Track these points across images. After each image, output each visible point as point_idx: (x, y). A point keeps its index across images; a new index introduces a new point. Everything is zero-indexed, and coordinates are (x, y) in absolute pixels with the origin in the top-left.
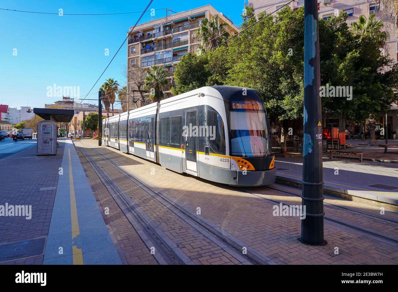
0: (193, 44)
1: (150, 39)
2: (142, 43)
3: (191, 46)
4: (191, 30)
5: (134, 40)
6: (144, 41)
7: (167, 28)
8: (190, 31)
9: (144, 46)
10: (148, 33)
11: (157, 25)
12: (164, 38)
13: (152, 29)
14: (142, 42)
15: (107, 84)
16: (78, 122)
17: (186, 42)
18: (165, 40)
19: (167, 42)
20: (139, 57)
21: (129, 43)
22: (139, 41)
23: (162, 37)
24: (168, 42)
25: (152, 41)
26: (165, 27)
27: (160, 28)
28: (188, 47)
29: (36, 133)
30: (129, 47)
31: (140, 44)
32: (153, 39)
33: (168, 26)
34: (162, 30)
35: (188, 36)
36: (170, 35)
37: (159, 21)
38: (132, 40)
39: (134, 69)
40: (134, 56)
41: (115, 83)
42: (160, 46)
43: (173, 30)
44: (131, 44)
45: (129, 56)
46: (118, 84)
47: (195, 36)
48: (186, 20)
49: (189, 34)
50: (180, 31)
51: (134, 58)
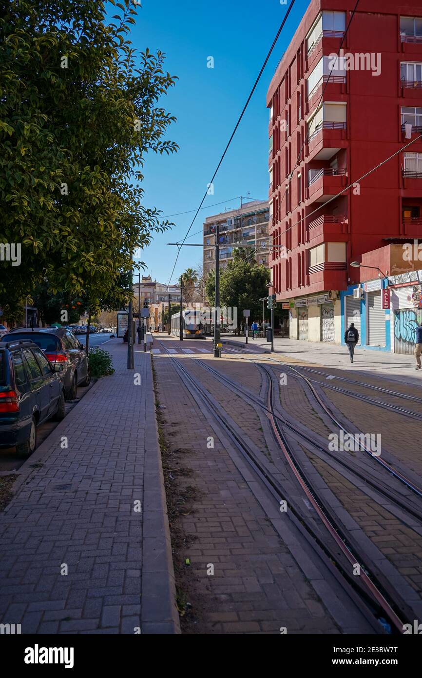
0: (259, 239)
1: (223, 232)
2: (216, 236)
3: (258, 241)
4: (258, 225)
5: (209, 232)
8: (256, 226)
10: (222, 224)
11: (229, 218)
13: (225, 221)
14: (216, 234)
15: (185, 275)
16: (158, 315)
17: (253, 237)
18: (236, 233)
20: (213, 249)
21: (204, 235)
22: (213, 233)
23: (234, 230)
24: (239, 235)
25: (224, 234)
26: (236, 220)
27: (231, 221)
28: (255, 241)
29: (116, 327)
30: (205, 238)
32: (226, 232)
33: (239, 219)
34: (233, 224)
35: (254, 231)
36: (240, 228)
37: (231, 213)
38: (207, 232)
39: (209, 261)
40: (209, 249)
41: (193, 274)
42: (232, 239)
43: (243, 223)
44: (206, 236)
45: (205, 248)
46: (197, 274)
47: (260, 232)
48: (254, 215)
49: (256, 229)
50: (249, 225)
51: (209, 250)
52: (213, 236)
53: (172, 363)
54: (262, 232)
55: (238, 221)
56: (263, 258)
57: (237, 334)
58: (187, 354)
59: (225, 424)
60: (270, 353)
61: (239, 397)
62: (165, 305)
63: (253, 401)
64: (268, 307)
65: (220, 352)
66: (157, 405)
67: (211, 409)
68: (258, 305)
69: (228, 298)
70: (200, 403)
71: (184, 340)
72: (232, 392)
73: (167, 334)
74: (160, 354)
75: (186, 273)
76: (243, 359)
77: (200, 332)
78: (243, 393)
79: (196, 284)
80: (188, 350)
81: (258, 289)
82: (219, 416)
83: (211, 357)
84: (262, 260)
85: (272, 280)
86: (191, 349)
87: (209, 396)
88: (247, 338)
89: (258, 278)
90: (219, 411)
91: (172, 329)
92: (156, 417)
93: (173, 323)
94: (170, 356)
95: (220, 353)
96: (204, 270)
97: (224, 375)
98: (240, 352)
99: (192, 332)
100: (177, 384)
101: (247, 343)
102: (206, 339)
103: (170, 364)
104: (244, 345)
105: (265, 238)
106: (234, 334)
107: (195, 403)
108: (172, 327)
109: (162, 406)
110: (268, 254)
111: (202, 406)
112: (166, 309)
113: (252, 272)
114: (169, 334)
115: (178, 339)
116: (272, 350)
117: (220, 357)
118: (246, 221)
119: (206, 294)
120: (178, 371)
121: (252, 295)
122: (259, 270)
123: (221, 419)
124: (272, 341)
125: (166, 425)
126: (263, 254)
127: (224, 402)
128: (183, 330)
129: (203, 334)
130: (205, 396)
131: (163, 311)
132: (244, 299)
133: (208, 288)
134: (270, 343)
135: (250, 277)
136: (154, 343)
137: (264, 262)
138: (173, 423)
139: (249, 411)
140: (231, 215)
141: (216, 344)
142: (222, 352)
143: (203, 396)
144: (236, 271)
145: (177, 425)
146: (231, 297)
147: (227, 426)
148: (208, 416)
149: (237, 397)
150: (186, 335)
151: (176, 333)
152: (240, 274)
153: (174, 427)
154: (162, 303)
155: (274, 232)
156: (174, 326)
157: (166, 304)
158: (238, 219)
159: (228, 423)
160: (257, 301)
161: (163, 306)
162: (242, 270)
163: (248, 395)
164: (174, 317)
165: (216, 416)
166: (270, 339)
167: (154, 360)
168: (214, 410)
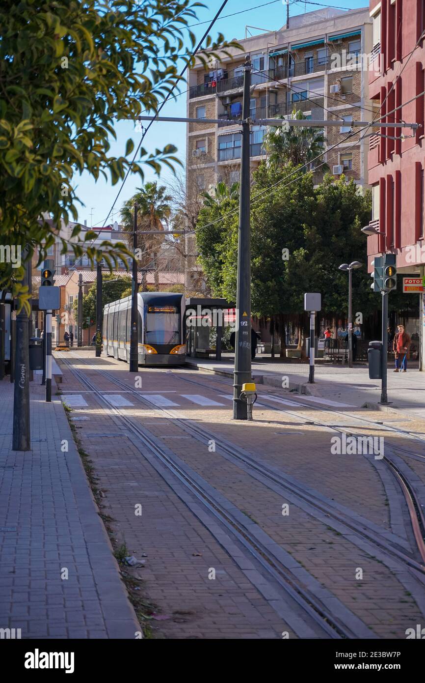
0: (334, 108)
1: (240, 90)
2: (222, 98)
3: (330, 115)
4: (331, 71)
5: (203, 90)
6: (227, 93)
7: (281, 62)
8: (329, 75)
9: (228, 105)
10: (237, 69)
11: (257, 53)
12: (270, 89)
14: (221, 94)
17: (318, 103)
18: (275, 92)
19: (279, 97)
20: (213, 134)
21: (192, 96)
22: (214, 92)
23: (270, 84)
24: (281, 99)
26: (274, 58)
27: (263, 61)
30: (191, 105)
31: (217, 100)
33: (282, 56)
34: (266, 67)
35: (323, 86)
36: (285, 81)
37: (262, 40)
38: (199, 87)
39: (203, 166)
40: (203, 132)
41: (160, 197)
42: (263, 107)
43: (292, 67)
44: (194, 100)
45: (191, 130)
46: (168, 198)
47: (337, 90)
48: (322, 45)
49: (326, 83)
50: (307, 72)
51: (204, 135)
52: (213, 100)
53: (127, 434)
54: (343, 91)
55: (281, 60)
56: (346, 159)
57: (277, 356)
58: (159, 408)
59: (322, 615)
60: (378, 409)
61: (338, 534)
62: (85, 279)
63: (379, 545)
64: (373, 286)
65: (251, 405)
66: (121, 557)
67: (272, 570)
68: (333, 280)
69: (258, 261)
70: (234, 550)
71: (140, 369)
72: (315, 519)
73: (91, 354)
74: (87, 408)
75: (139, 194)
76: (312, 424)
77: (180, 350)
78: (342, 522)
79: (167, 225)
80: (157, 398)
81: (334, 239)
82: (299, 593)
83: (225, 417)
84: (342, 162)
85: (376, 216)
86: (167, 396)
87: (254, 530)
88: (312, 368)
89: (333, 210)
90: (295, 578)
91: (105, 342)
92: (127, 595)
93: (107, 324)
94: (115, 412)
95: (251, 409)
96: (189, 188)
97: (275, 469)
98: (298, 405)
99: (162, 349)
100: (157, 493)
101: (311, 379)
102: (197, 369)
103: (121, 435)
104: (304, 387)
105: (349, 106)
106: (270, 355)
107: (222, 551)
108: (105, 335)
109: (134, 560)
110: (358, 147)
111: (246, 563)
112: (87, 287)
113: (318, 193)
114: (98, 354)
115: (126, 367)
116: (384, 400)
117: (251, 419)
118: (299, 61)
119: (197, 250)
120: (149, 456)
121: (318, 254)
122: (336, 188)
123: (309, 602)
124: (383, 376)
125: (158, 618)
126: (344, 149)
127: (299, 547)
128: (139, 345)
129: (189, 355)
130: (242, 529)
131: (80, 293)
132: (297, 265)
133: (202, 235)
134: (379, 382)
135: (314, 206)
136: (63, 378)
137: (345, 169)
138: (177, 612)
139: (377, 576)
140: (262, 45)
141: (240, 383)
142: (255, 404)
143: (237, 529)
144: (278, 191)
145: (188, 617)
146: (263, 259)
147: (329, 621)
148: (269, 591)
149: (331, 534)
150: (146, 357)
151: (116, 350)
152: (289, 198)
153: (184, 626)
154: (77, 273)
155: (383, 89)
156: (110, 333)
157: (90, 276)
158: (279, 56)
159: (330, 614)
160: (333, 270)
161: (81, 281)
162: (292, 190)
163: (361, 529)
164: (110, 309)
165: (291, 590)
166: (379, 373)
167: (78, 425)
168: (280, 573)
